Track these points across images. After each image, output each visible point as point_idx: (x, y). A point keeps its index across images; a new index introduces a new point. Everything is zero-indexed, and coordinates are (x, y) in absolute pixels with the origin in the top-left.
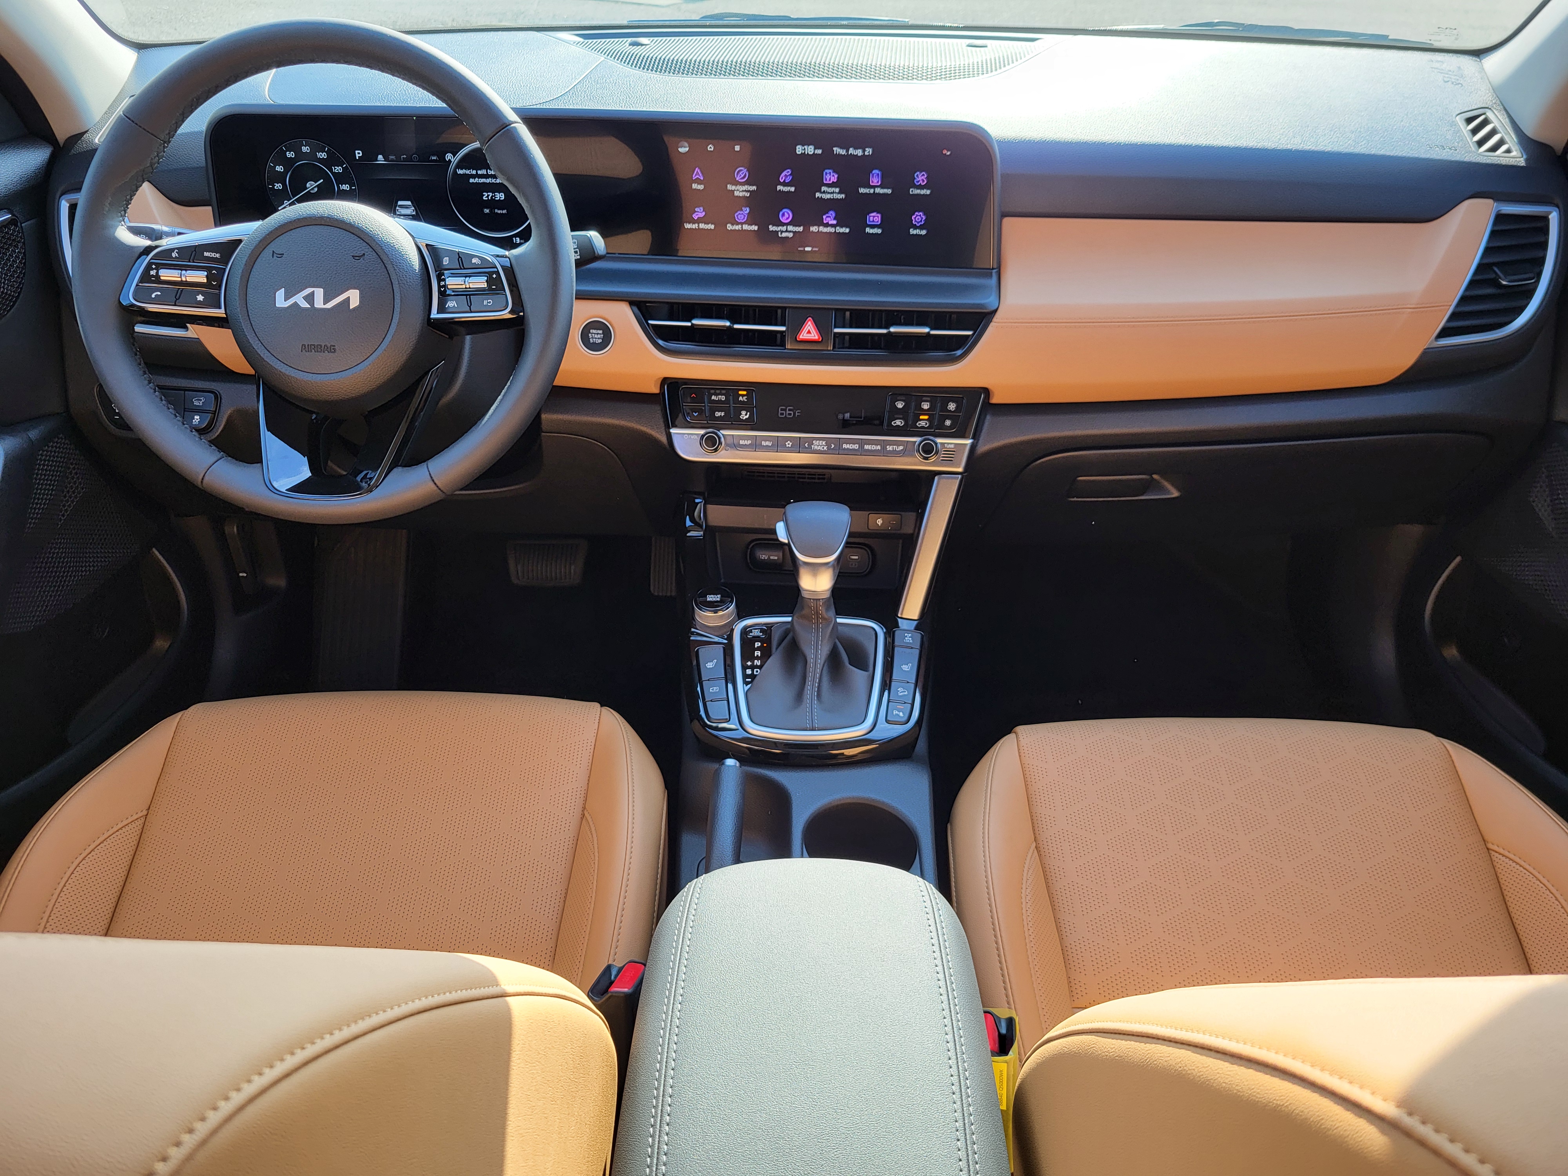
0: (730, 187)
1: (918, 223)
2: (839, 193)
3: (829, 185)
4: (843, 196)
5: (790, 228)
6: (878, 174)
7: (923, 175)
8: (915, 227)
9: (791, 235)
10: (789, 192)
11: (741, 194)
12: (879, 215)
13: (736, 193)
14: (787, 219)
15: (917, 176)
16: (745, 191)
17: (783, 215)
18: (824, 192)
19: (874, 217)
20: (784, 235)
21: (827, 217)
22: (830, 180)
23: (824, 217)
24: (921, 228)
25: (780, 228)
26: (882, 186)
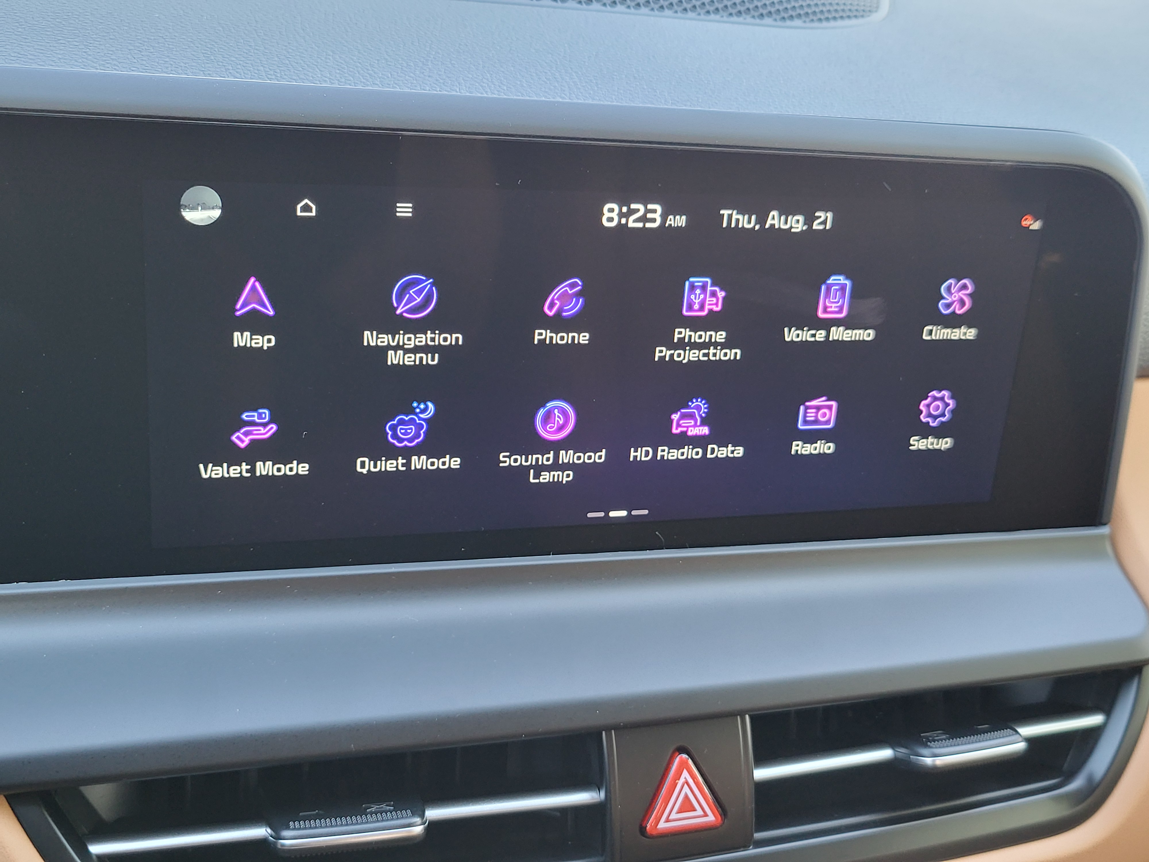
0: (370, 338)
1: (935, 417)
2: (724, 346)
3: (695, 324)
4: (735, 354)
5: (566, 456)
6: (843, 288)
7: (965, 287)
8: (925, 431)
9: (566, 477)
10: (573, 346)
11: (409, 360)
12: (834, 404)
13: (393, 358)
14: (561, 428)
15: (949, 288)
16: (426, 349)
17: (548, 418)
18: (682, 344)
19: (818, 408)
20: (546, 477)
21: (683, 417)
22: (702, 308)
23: (675, 417)
24: (939, 433)
25: (532, 459)
26: (848, 323)
